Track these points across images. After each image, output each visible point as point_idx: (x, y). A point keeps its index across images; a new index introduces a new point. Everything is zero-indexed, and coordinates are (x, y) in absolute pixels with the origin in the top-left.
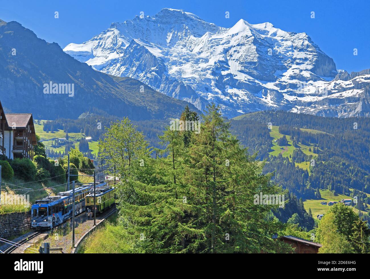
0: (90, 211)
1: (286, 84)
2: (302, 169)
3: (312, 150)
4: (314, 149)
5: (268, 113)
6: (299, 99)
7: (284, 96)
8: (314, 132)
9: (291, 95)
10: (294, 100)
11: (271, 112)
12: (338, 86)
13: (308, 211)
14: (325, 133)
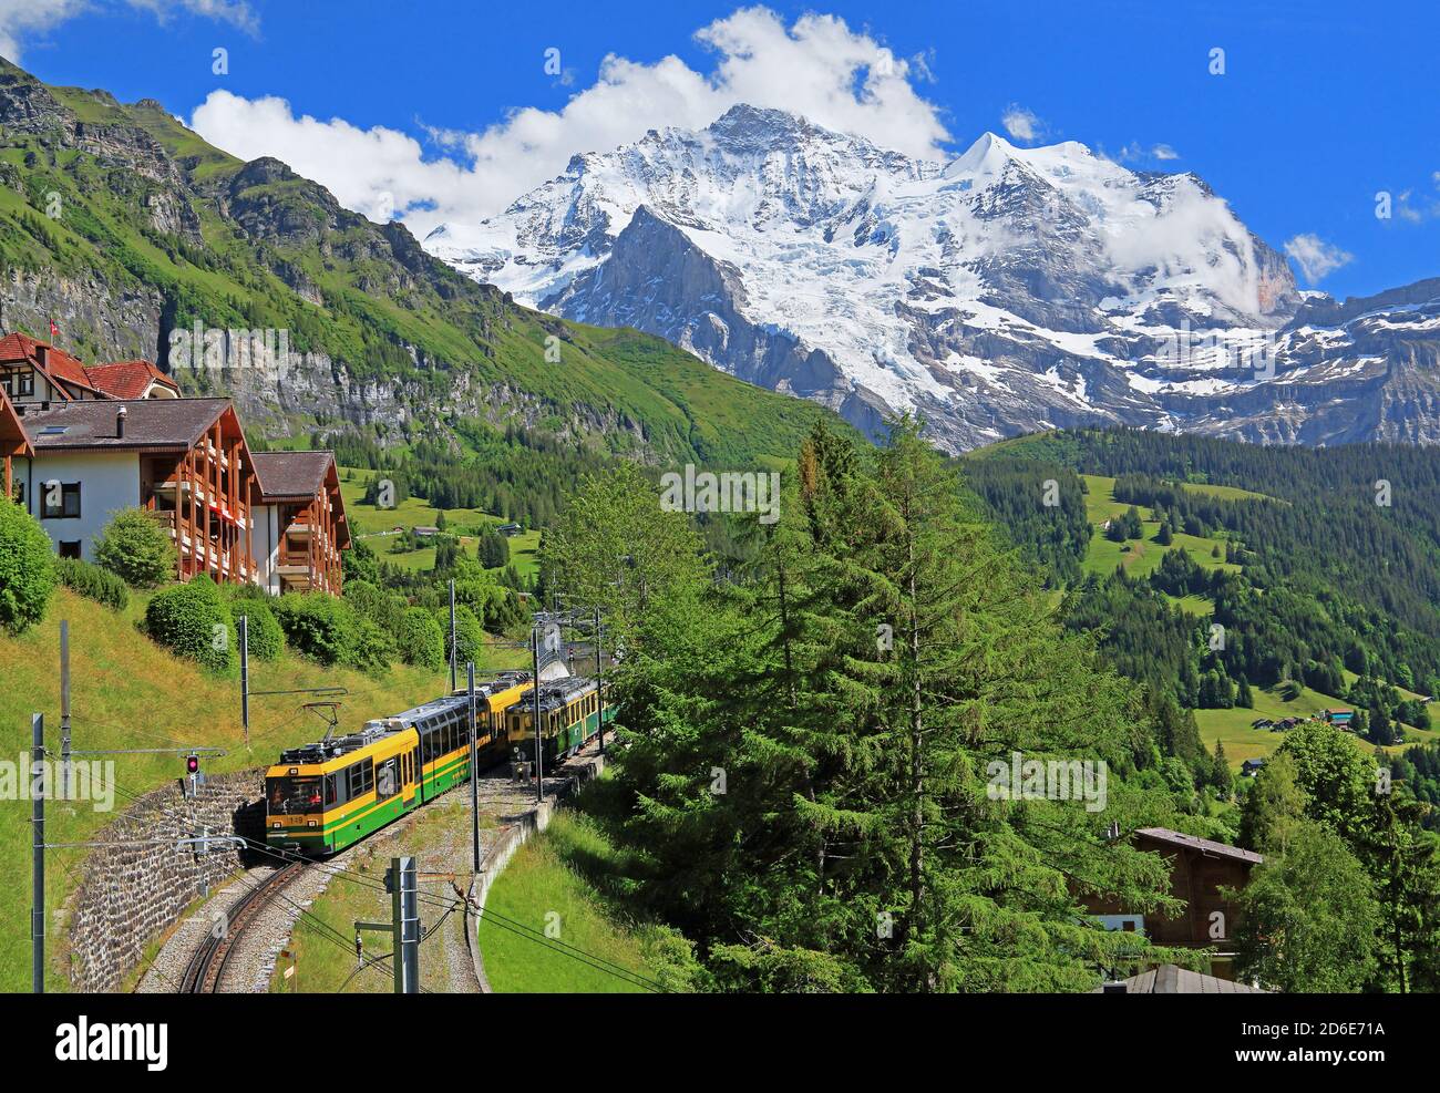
0: (524, 756)
1: (1136, 340)
2: (1190, 616)
3: (1223, 551)
4: (1229, 549)
5: (1080, 434)
6: (1178, 387)
7: (1129, 380)
8: (1230, 494)
9: (1151, 376)
10: (1163, 392)
11: (1087, 433)
12: (1301, 344)
13: (1211, 749)
14: (1264, 497)
